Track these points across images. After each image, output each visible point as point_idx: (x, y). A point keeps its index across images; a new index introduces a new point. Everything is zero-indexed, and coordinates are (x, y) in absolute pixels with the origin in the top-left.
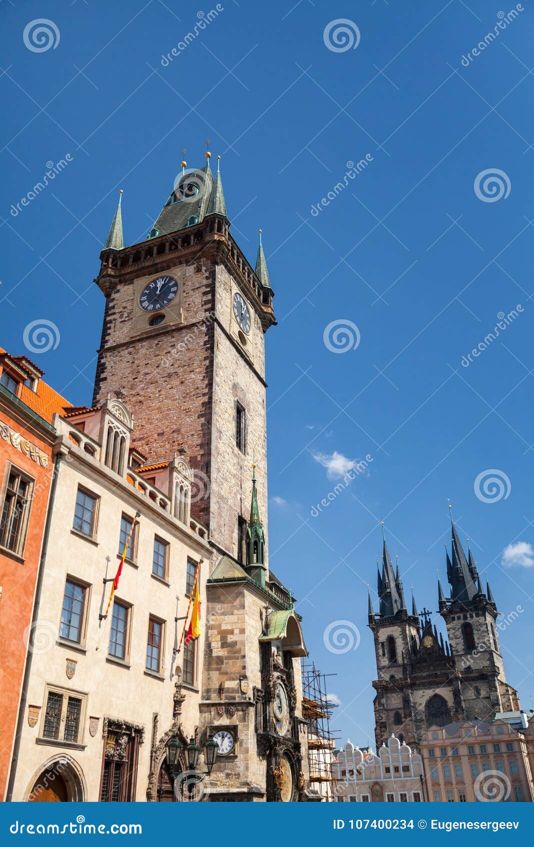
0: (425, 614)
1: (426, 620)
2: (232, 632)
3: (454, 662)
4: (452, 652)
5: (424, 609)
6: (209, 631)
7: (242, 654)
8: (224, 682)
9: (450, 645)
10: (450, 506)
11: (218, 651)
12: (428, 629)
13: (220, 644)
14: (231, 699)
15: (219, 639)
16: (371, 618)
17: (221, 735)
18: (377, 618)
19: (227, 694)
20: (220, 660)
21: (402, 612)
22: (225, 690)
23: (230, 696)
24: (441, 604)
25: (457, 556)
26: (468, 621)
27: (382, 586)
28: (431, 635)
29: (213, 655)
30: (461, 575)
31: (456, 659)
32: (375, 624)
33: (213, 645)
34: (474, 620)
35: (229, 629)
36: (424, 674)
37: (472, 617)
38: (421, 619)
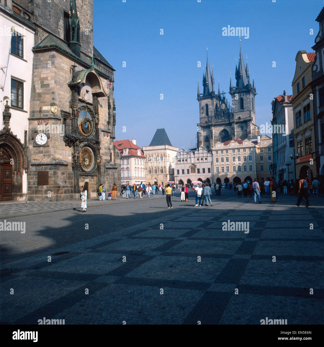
0: (223, 94)
1: (223, 97)
2: (46, 79)
3: (233, 115)
4: (233, 111)
5: (223, 91)
6: (34, 78)
7: (52, 91)
8: (42, 107)
9: (233, 108)
10: (240, 40)
11: (39, 90)
12: (223, 101)
13: (40, 85)
14: (46, 116)
15: (40, 83)
16: (198, 96)
17: (40, 135)
18: (201, 96)
19: (44, 114)
20: (40, 95)
21: (213, 92)
22: (43, 111)
23: (45, 115)
24: (231, 89)
25: (240, 66)
26: (241, 97)
27: (205, 80)
28: (224, 103)
29: (36, 92)
30: (241, 75)
31: (235, 114)
32: (200, 99)
33: (36, 86)
34: (245, 97)
35: (45, 77)
36: (220, 121)
37: (243, 95)
38: (222, 96)
